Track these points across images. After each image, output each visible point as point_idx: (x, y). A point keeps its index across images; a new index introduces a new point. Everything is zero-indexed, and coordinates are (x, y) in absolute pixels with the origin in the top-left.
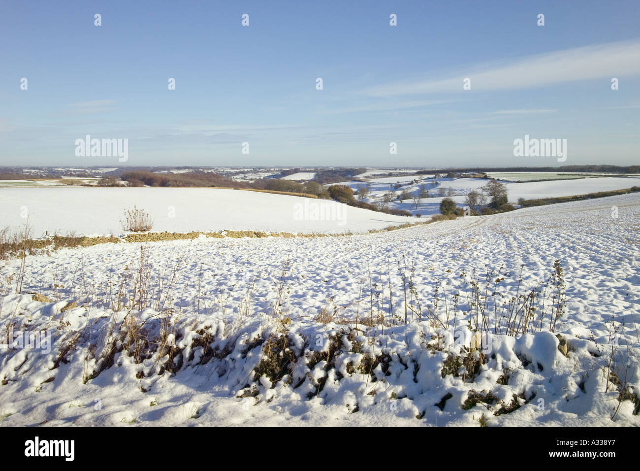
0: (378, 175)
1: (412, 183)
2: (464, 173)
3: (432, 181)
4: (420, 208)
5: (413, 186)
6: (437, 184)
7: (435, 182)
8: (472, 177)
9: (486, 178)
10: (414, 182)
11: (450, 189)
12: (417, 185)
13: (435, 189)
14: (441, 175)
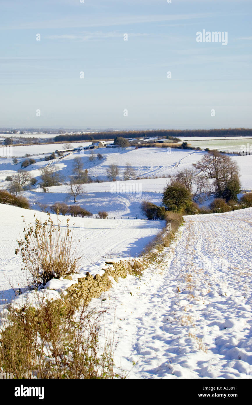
1: (52, 157)
2: (142, 139)
3: (91, 153)
4: (81, 201)
5: (55, 163)
6: (100, 157)
7: (96, 155)
8: (158, 146)
9: (185, 147)
10: (56, 155)
11: (127, 167)
12: (61, 160)
13: (100, 167)
14: (102, 142)
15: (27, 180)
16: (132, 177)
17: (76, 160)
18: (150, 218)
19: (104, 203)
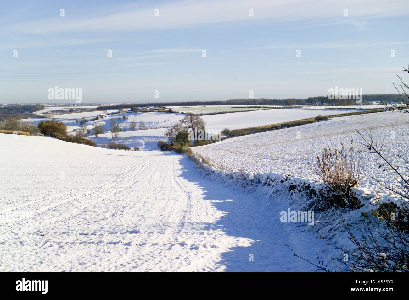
0: (57, 111)
1: (97, 118)
2: (146, 108)
3: (119, 116)
4: (117, 142)
5: (99, 121)
6: (124, 118)
7: (122, 117)
8: (156, 111)
9: (170, 111)
10: (99, 117)
11: (141, 123)
12: (102, 120)
13: (125, 123)
14: (124, 110)
15: (85, 131)
16: (143, 128)
17: (111, 119)
18: (162, 150)
19: (130, 143)
